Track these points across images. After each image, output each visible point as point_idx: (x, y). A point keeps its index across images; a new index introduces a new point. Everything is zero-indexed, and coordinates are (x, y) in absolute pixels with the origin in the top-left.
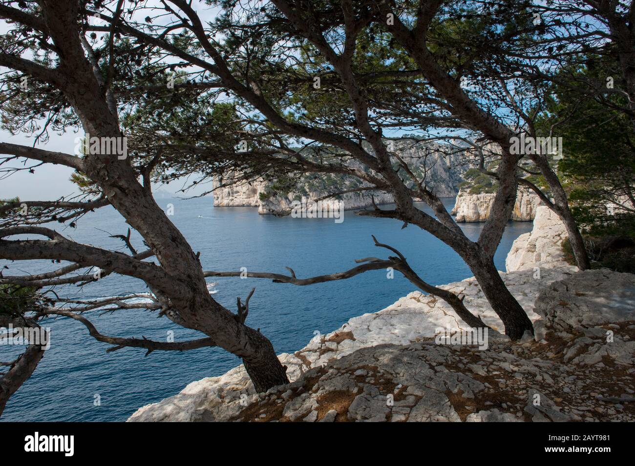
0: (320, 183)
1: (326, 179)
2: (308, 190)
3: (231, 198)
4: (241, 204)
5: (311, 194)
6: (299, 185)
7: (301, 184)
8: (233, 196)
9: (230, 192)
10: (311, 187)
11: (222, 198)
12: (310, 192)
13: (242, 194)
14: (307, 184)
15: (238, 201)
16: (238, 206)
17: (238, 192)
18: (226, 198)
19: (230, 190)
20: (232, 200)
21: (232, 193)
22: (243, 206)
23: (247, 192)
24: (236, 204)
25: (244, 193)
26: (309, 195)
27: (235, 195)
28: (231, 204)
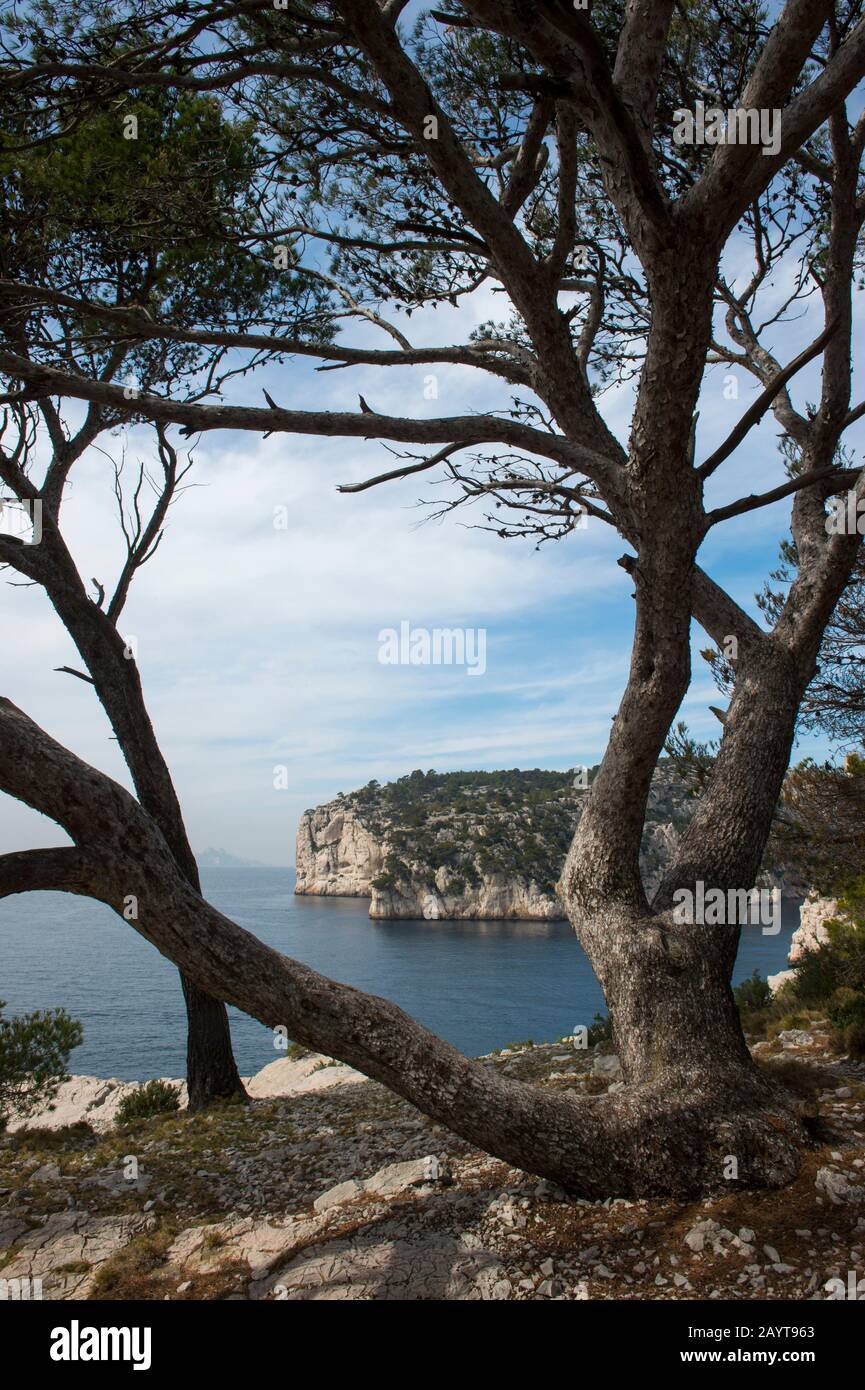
0: (506, 854)
1: (523, 846)
2: (479, 869)
3: (331, 876)
4: (351, 890)
5: (486, 879)
6: (463, 857)
7: (466, 855)
8: (335, 873)
9: (331, 864)
10: (487, 861)
11: (314, 876)
12: (484, 873)
13: (355, 868)
14: (478, 856)
15: (347, 883)
16: (344, 895)
17: (348, 864)
18: (322, 877)
19: (331, 858)
20: (334, 881)
21: (336, 866)
22: (356, 895)
23: (366, 866)
24: (342, 890)
25: (359, 866)
26: (481, 880)
27: (341, 870)
28: (330, 889)
